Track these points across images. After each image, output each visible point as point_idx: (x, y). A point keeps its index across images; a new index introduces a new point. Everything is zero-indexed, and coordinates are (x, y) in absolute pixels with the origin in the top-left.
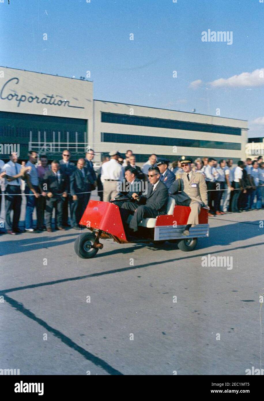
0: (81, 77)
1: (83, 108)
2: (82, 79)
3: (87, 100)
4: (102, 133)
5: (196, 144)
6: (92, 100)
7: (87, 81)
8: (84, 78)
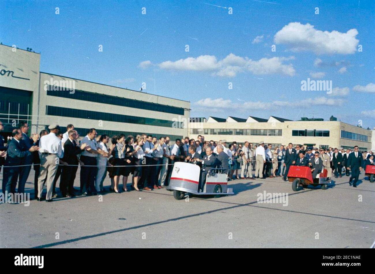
0: (28, 48)
1: (29, 80)
2: (29, 50)
3: (33, 72)
4: (47, 106)
5: (142, 121)
6: (39, 73)
7: (34, 52)
8: (31, 49)
